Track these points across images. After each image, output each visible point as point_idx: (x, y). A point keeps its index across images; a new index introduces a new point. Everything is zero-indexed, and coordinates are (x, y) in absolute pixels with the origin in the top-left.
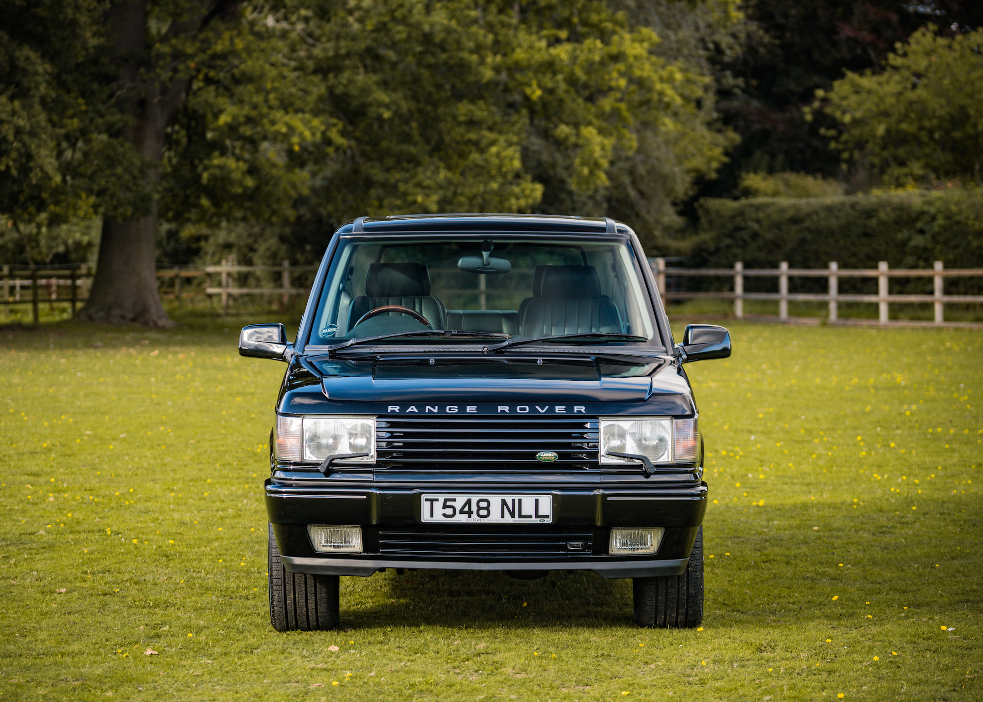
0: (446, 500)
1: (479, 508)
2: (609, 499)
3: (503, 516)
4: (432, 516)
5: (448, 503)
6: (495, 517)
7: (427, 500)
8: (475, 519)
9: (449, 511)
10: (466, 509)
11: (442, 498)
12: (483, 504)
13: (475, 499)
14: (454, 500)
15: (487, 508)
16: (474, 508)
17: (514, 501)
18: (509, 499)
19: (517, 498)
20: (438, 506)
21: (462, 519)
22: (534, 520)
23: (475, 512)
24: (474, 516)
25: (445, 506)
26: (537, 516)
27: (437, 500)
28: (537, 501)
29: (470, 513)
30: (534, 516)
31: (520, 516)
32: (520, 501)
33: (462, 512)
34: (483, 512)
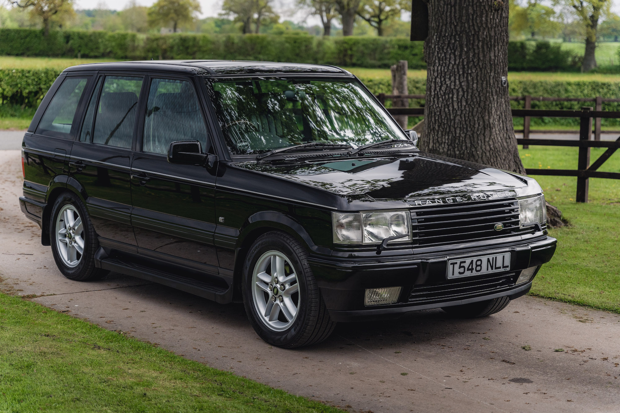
0: (461, 262)
1: (477, 266)
2: (533, 250)
3: (487, 270)
4: (453, 275)
5: (462, 265)
6: (484, 271)
7: (451, 264)
8: (475, 273)
9: (462, 270)
10: (470, 267)
11: (458, 261)
12: (479, 263)
13: (475, 259)
14: (465, 262)
15: (480, 265)
16: (474, 266)
17: (493, 258)
18: (491, 257)
19: (494, 256)
20: (457, 266)
21: (468, 274)
22: (502, 270)
23: (474, 269)
24: (474, 271)
25: (460, 267)
26: (504, 267)
27: (456, 263)
28: (504, 256)
29: (472, 269)
30: (502, 267)
31: (496, 268)
32: (496, 258)
33: (468, 270)
34: (478, 268)
